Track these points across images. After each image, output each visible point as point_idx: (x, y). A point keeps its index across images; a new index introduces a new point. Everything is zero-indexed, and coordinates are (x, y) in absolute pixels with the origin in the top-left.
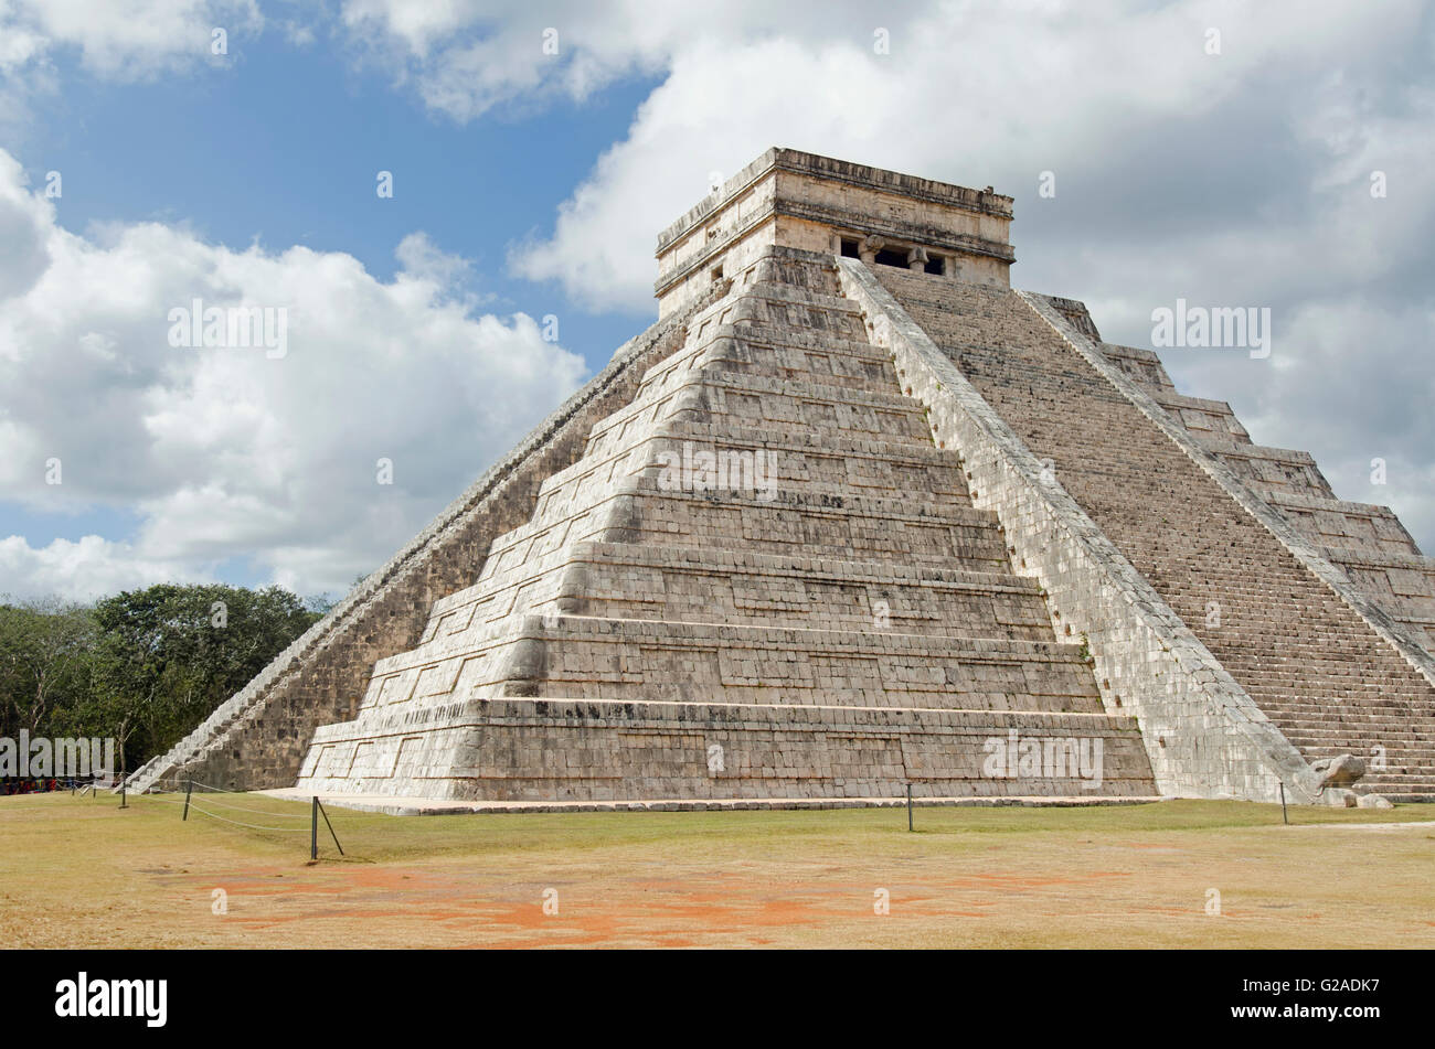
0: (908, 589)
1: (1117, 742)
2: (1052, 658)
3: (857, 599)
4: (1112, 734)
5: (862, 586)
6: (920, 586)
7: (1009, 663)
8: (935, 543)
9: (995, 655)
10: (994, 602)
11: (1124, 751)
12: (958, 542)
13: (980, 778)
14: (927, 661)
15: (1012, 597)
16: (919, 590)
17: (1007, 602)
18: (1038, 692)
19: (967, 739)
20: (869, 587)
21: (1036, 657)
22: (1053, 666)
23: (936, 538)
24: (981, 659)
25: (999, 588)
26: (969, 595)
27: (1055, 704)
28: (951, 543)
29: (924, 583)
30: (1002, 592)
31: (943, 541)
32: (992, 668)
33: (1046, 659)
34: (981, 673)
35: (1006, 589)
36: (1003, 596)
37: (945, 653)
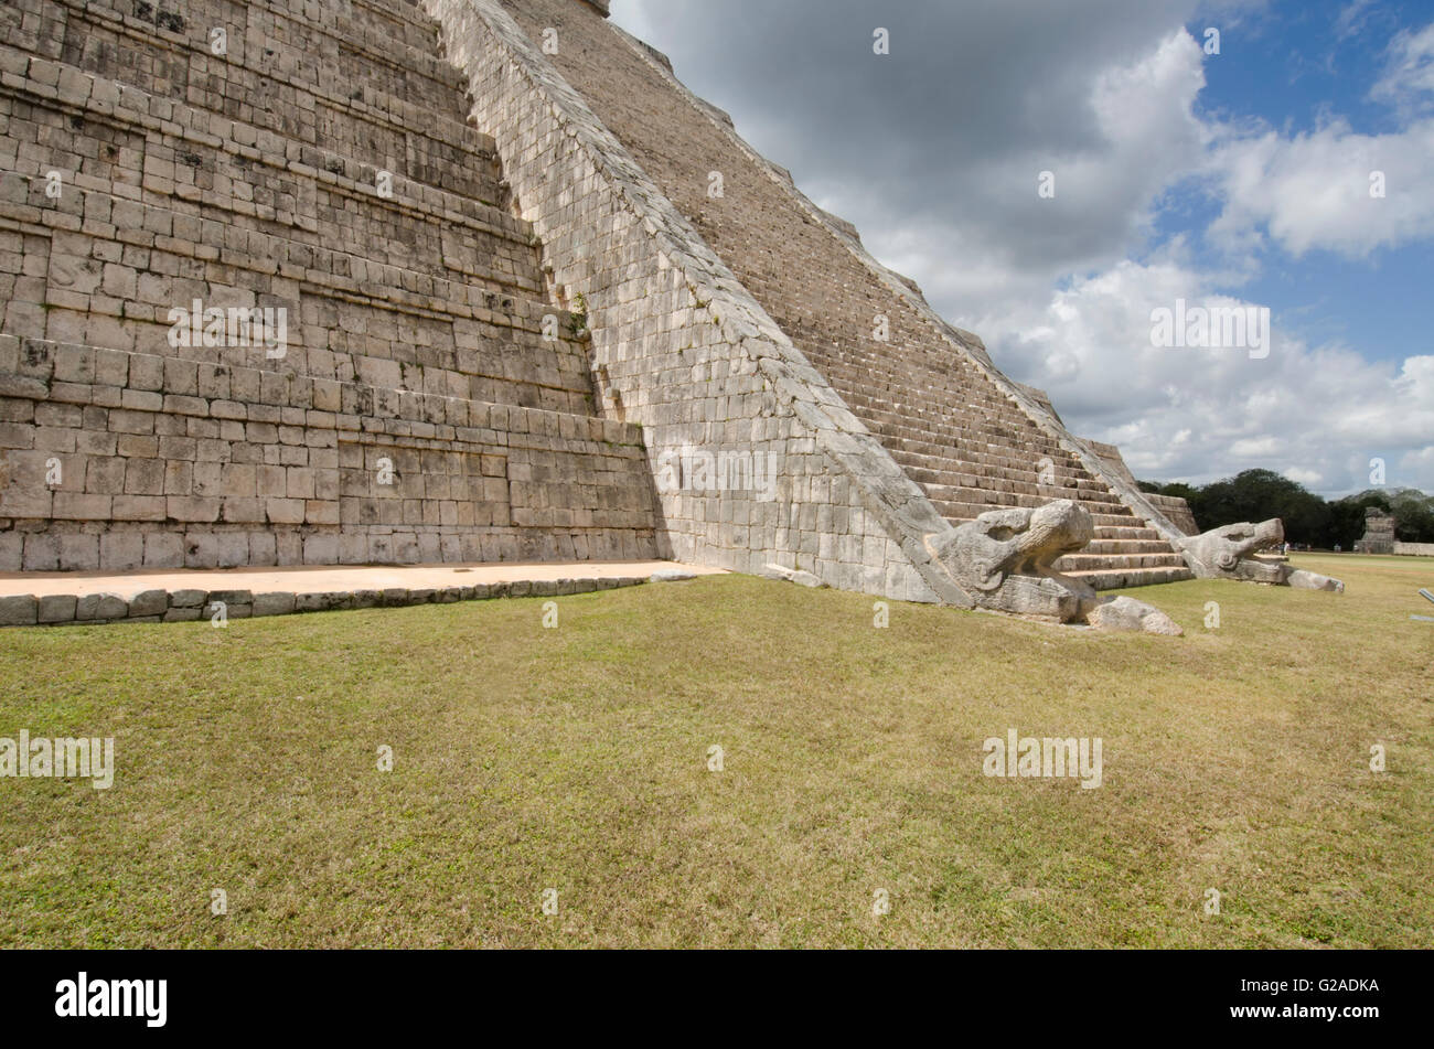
0: (255, 167)
1: (598, 463)
2: (517, 322)
3: (113, 152)
4: (593, 448)
5: (136, 132)
6: (286, 170)
7: (427, 314)
8: (374, 146)
9: (398, 295)
10: (445, 235)
11: (610, 479)
12: (417, 156)
13: (221, 522)
14: (210, 272)
15: (480, 236)
16: (285, 177)
17: (470, 242)
18: (475, 370)
19: (210, 429)
20: (151, 137)
21: (486, 315)
22: (516, 335)
23: (378, 142)
24: (360, 294)
25: (459, 218)
26: (397, 213)
27: (505, 394)
28: (405, 155)
29: (294, 166)
30: (462, 225)
31: (391, 150)
32: (385, 317)
33: (504, 320)
34: (355, 322)
35: (471, 222)
36: (464, 231)
37: (269, 266)
